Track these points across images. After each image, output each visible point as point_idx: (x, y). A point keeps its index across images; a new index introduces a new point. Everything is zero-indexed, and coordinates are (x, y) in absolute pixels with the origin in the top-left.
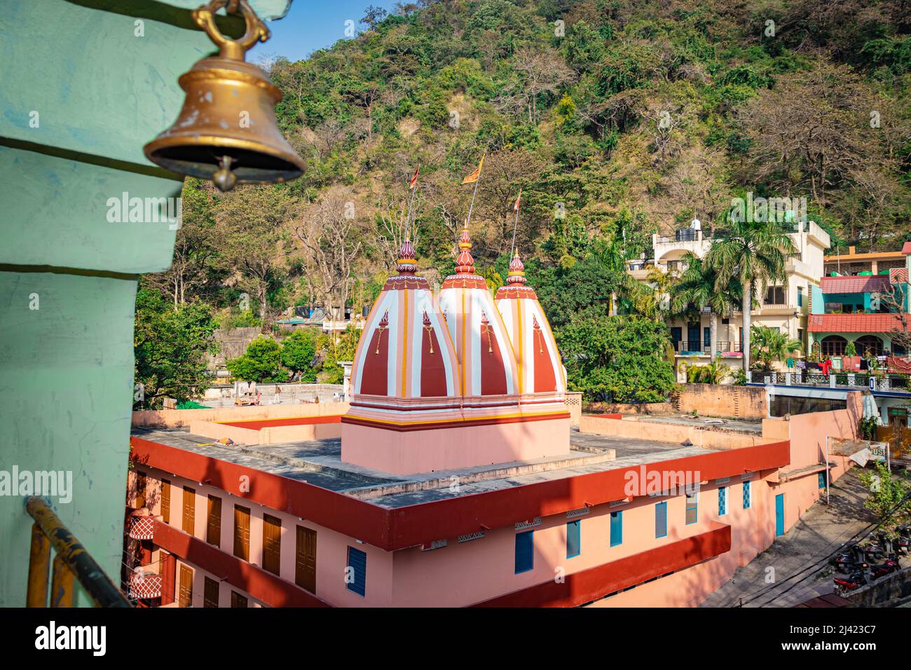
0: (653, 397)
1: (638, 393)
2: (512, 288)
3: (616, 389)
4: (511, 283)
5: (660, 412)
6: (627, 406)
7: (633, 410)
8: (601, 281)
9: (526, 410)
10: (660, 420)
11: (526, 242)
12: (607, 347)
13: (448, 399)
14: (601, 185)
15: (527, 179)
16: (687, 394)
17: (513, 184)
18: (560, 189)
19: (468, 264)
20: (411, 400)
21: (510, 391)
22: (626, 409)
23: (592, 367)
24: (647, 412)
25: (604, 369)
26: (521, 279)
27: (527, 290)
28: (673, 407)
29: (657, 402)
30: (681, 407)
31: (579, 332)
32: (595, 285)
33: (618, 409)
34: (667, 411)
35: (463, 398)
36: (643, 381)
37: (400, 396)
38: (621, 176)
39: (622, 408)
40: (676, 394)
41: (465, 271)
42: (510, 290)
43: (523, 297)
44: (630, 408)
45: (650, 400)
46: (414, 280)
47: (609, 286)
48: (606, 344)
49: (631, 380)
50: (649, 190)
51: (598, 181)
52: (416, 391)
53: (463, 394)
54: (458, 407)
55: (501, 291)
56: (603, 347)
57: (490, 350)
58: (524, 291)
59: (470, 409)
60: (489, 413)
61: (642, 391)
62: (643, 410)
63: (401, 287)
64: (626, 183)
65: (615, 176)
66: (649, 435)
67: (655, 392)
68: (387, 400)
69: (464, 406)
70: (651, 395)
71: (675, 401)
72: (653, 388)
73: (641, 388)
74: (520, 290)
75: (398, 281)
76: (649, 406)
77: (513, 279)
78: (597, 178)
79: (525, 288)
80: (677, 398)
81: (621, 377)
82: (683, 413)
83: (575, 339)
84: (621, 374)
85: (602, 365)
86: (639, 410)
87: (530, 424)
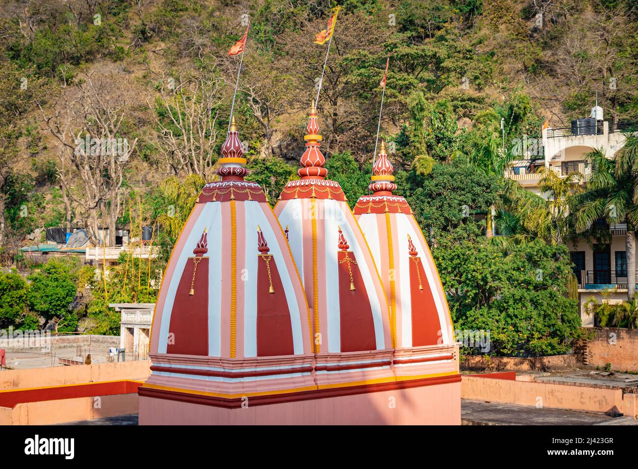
0: (553, 348)
1: (534, 342)
2: (377, 198)
3: (503, 337)
4: (376, 191)
5: (561, 368)
6: (517, 360)
7: (525, 366)
8: (478, 189)
9: (404, 372)
10: (563, 379)
11: (364, 138)
12: (490, 279)
13: (295, 359)
14: (465, 61)
15: (366, 52)
16: (596, 342)
17: (346, 59)
18: (410, 65)
19: (317, 165)
20: (244, 362)
21: (381, 345)
22: (516, 364)
23: (469, 307)
24: (544, 369)
25: (485, 310)
26: (389, 186)
27: (398, 202)
28: (578, 360)
29: (559, 353)
30: (588, 360)
31: (452, 260)
32: (469, 195)
33: (506, 364)
34: (569, 366)
35: (315, 357)
36: (539, 326)
37: (227, 357)
38: (487, 49)
39: (510, 363)
40: (581, 343)
41: (313, 174)
42: (374, 202)
43: (394, 210)
44: (522, 363)
45: (550, 352)
46: (243, 188)
47: (489, 196)
48: (489, 276)
49: (523, 324)
50: (526, 68)
51: (461, 55)
52: (250, 348)
53: (315, 352)
54: (309, 370)
55: (361, 203)
56: (484, 279)
57: (352, 287)
58: (394, 202)
59: (325, 372)
60: (355, 377)
61: (539, 339)
62: (538, 365)
63: (225, 198)
64: (495, 58)
65: (480, 49)
66: (560, 402)
67: (555, 341)
68: (207, 362)
69: (317, 369)
70: (550, 344)
71: (580, 352)
72: (553, 335)
73: (536, 335)
74: (389, 201)
75: (220, 188)
76: (546, 360)
77: (378, 186)
78: (459, 52)
79: (395, 198)
80: (584, 347)
81: (509, 320)
82: (592, 368)
83: (445, 269)
84: (509, 316)
85: (482, 305)
86: (533, 366)
87: (412, 392)
